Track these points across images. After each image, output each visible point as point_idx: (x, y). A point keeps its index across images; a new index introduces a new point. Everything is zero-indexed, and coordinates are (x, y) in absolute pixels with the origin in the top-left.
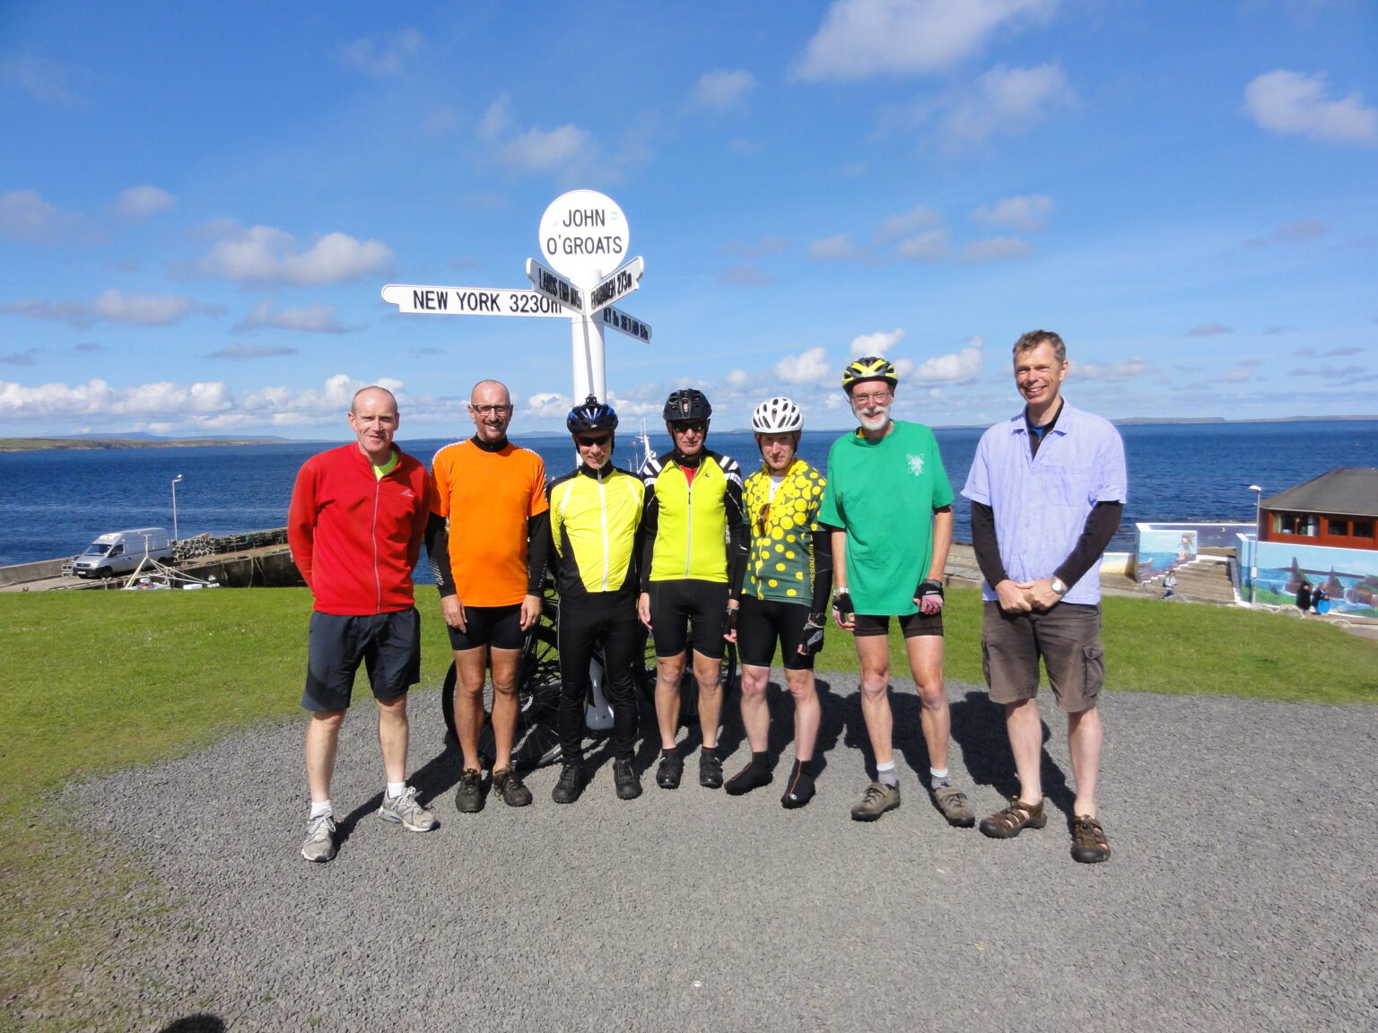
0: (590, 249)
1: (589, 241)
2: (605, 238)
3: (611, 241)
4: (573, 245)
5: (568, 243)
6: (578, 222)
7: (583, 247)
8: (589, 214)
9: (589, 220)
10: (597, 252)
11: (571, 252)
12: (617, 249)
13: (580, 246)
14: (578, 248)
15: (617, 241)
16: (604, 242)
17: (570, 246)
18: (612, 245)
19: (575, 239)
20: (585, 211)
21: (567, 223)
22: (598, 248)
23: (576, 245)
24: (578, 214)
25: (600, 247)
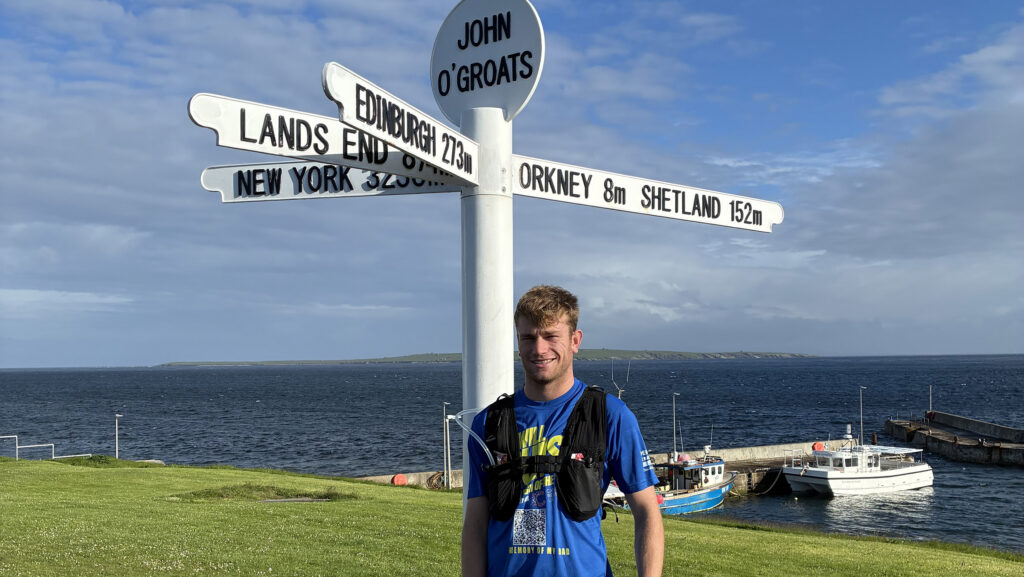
0: (490, 79)
1: (490, 66)
2: (509, 57)
3: (518, 59)
4: (469, 75)
5: (464, 74)
6: (476, 41)
7: (482, 77)
8: (490, 24)
9: (491, 34)
10: (499, 83)
11: (466, 89)
12: (526, 72)
13: (478, 76)
14: (476, 80)
15: (526, 58)
16: (509, 62)
17: (466, 79)
18: (520, 67)
19: (473, 66)
20: (486, 19)
21: (463, 44)
22: (501, 74)
23: (473, 76)
24: (477, 27)
25: (504, 72)
